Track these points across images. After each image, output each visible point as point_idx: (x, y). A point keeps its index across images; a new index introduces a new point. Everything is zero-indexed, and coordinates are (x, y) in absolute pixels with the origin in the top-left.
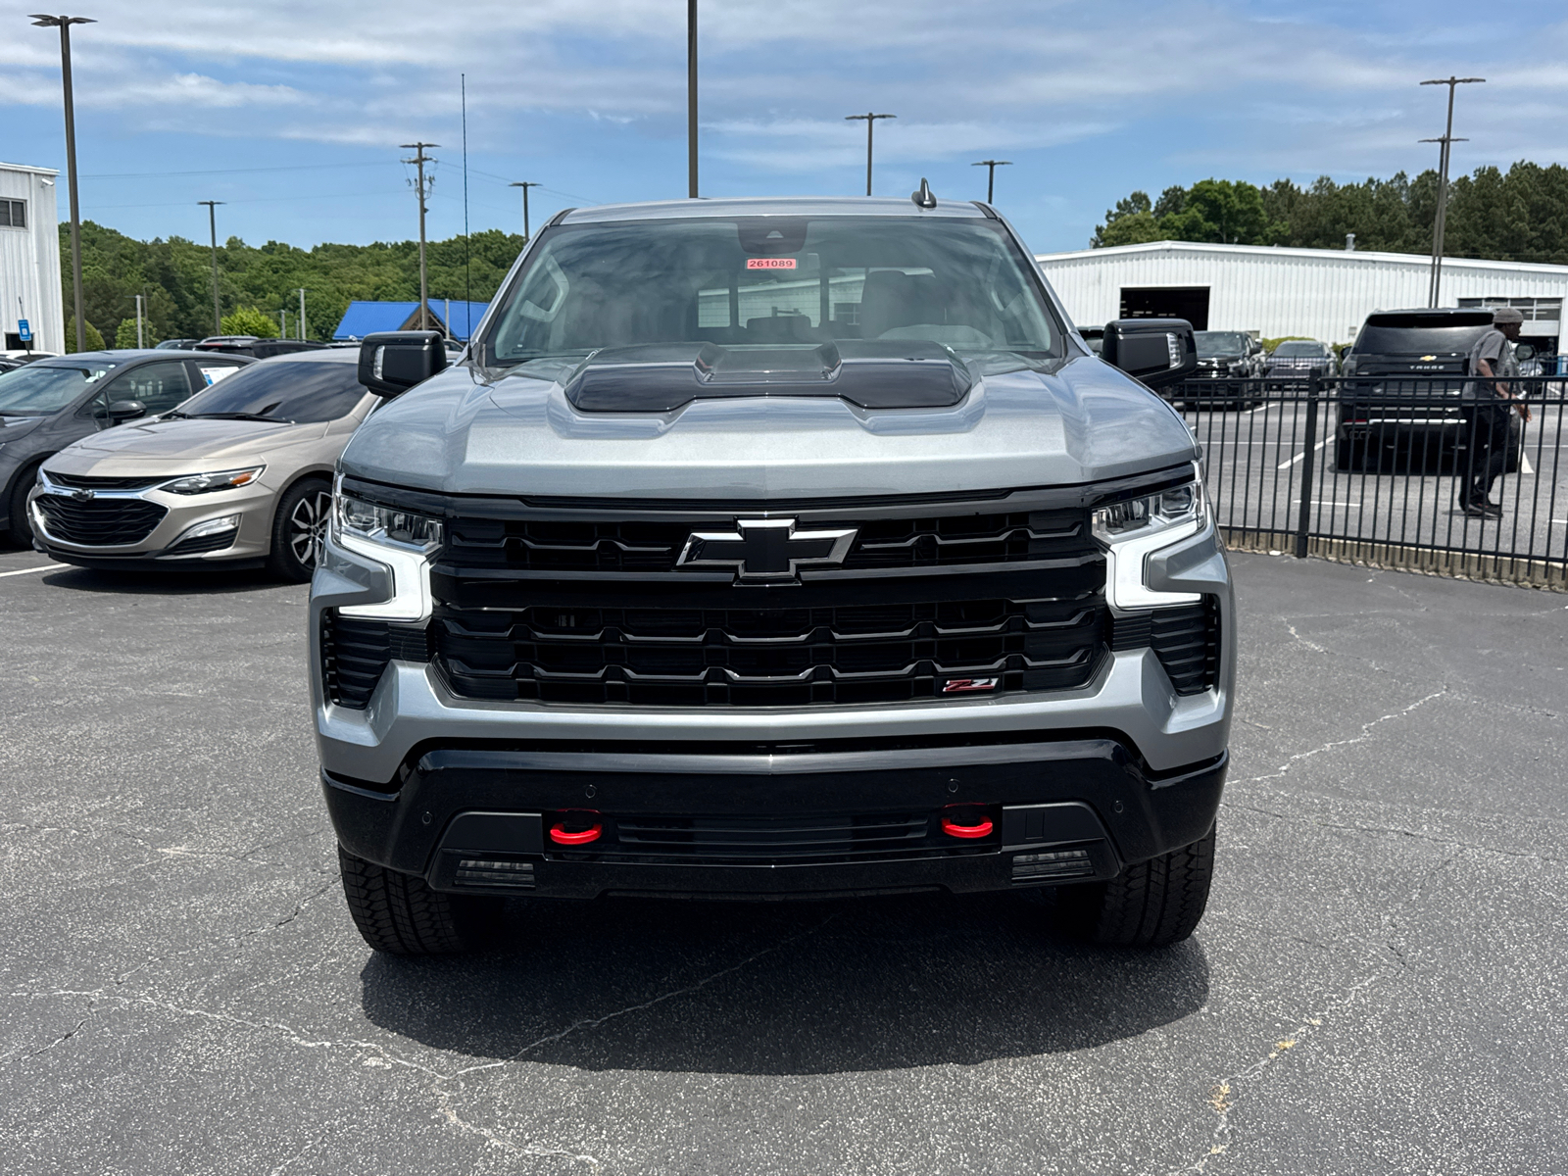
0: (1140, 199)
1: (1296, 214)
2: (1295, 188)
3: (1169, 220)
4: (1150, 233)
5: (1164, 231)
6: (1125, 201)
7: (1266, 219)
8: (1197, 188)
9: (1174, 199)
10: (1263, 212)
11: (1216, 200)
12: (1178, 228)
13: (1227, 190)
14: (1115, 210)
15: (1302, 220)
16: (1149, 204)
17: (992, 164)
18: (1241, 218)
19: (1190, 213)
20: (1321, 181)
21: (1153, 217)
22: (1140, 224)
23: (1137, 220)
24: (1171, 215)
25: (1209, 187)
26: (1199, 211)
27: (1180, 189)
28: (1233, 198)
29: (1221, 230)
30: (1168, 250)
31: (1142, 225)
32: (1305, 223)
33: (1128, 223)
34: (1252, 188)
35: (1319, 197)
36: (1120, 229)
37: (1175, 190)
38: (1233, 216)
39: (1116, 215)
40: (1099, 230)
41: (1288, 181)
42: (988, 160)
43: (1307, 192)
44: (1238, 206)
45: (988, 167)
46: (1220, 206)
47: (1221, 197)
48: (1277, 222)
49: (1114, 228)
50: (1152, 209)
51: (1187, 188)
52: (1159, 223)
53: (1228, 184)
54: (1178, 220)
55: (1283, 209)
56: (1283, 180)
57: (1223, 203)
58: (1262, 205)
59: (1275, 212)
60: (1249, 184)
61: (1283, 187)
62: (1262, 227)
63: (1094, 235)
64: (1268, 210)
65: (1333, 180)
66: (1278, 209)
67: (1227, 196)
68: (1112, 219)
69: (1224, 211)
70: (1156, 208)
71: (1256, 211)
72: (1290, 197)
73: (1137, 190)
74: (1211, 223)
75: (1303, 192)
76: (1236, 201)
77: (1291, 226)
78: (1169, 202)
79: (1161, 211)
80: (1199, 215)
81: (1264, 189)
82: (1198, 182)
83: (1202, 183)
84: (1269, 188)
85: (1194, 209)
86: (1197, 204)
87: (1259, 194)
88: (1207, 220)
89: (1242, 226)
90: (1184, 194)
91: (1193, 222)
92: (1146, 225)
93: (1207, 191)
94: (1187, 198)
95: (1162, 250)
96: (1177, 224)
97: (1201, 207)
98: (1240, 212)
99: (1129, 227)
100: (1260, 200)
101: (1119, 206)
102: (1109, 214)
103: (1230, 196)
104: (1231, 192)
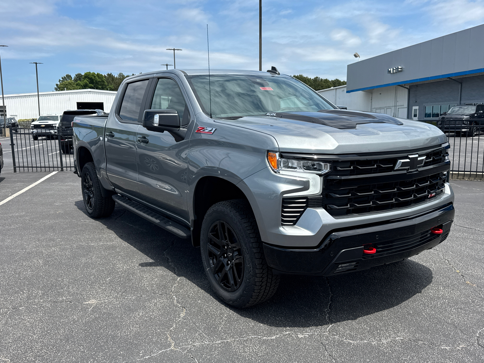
0: (69, 76)
1: (115, 83)
2: (113, 75)
3: (79, 83)
4: (73, 87)
5: (78, 86)
6: (64, 77)
7: (107, 84)
8: (86, 74)
9: (79, 77)
10: (105, 82)
11: (92, 78)
12: (81, 85)
13: (95, 75)
14: (61, 79)
15: (116, 84)
16: (71, 78)
17: (36, 63)
18: (99, 83)
19: (85, 81)
20: (120, 74)
21: (73, 82)
22: (70, 84)
23: (69, 83)
24: (79, 82)
25: (89, 74)
26: (87, 81)
27: (80, 74)
28: (97, 77)
29: (94, 86)
30: (90, 92)
31: (71, 84)
32: (117, 86)
33: (67, 83)
34: (101, 75)
35: (120, 78)
36: (64, 85)
37: (79, 74)
38: (97, 83)
39: (62, 81)
40: (57, 85)
41: (111, 74)
42: (35, 62)
43: (117, 77)
44: (98, 80)
45: (35, 64)
46: (93, 80)
47: (93, 77)
48: (110, 85)
49: (62, 85)
50: (73, 80)
51: (83, 74)
52: (76, 84)
53: (95, 73)
54: (82, 83)
55: (111, 81)
56: (110, 73)
57: (94, 79)
58: (105, 80)
59: (109, 82)
60: (101, 74)
61: (110, 75)
62: (106, 86)
63: (56, 87)
64: (107, 82)
65: (123, 74)
66: (109, 81)
67: (95, 77)
68: (61, 82)
69: (95, 81)
70: (74, 79)
71: (104, 82)
72: (112, 78)
73: (67, 74)
74: (91, 84)
75: (116, 77)
76: (98, 78)
77: (114, 86)
78: (78, 78)
79: (76, 80)
80: (87, 82)
81: (105, 75)
82: (86, 72)
83: (87, 73)
84: (106, 75)
85: (86, 80)
86: (86, 79)
87: (103, 77)
88: (90, 83)
89: (100, 85)
90: (82, 76)
91: (86, 84)
92: (72, 84)
93: (89, 75)
94: (83, 77)
95: (88, 91)
96: (81, 84)
97: (88, 80)
98: (99, 81)
99: (67, 84)
100: (104, 78)
101: (62, 78)
102: (60, 81)
103: (96, 77)
104: (96, 76)
